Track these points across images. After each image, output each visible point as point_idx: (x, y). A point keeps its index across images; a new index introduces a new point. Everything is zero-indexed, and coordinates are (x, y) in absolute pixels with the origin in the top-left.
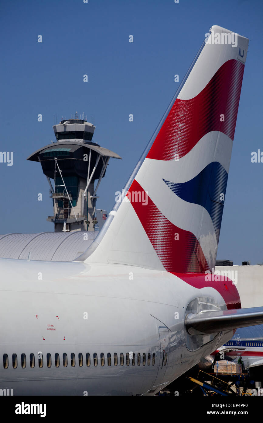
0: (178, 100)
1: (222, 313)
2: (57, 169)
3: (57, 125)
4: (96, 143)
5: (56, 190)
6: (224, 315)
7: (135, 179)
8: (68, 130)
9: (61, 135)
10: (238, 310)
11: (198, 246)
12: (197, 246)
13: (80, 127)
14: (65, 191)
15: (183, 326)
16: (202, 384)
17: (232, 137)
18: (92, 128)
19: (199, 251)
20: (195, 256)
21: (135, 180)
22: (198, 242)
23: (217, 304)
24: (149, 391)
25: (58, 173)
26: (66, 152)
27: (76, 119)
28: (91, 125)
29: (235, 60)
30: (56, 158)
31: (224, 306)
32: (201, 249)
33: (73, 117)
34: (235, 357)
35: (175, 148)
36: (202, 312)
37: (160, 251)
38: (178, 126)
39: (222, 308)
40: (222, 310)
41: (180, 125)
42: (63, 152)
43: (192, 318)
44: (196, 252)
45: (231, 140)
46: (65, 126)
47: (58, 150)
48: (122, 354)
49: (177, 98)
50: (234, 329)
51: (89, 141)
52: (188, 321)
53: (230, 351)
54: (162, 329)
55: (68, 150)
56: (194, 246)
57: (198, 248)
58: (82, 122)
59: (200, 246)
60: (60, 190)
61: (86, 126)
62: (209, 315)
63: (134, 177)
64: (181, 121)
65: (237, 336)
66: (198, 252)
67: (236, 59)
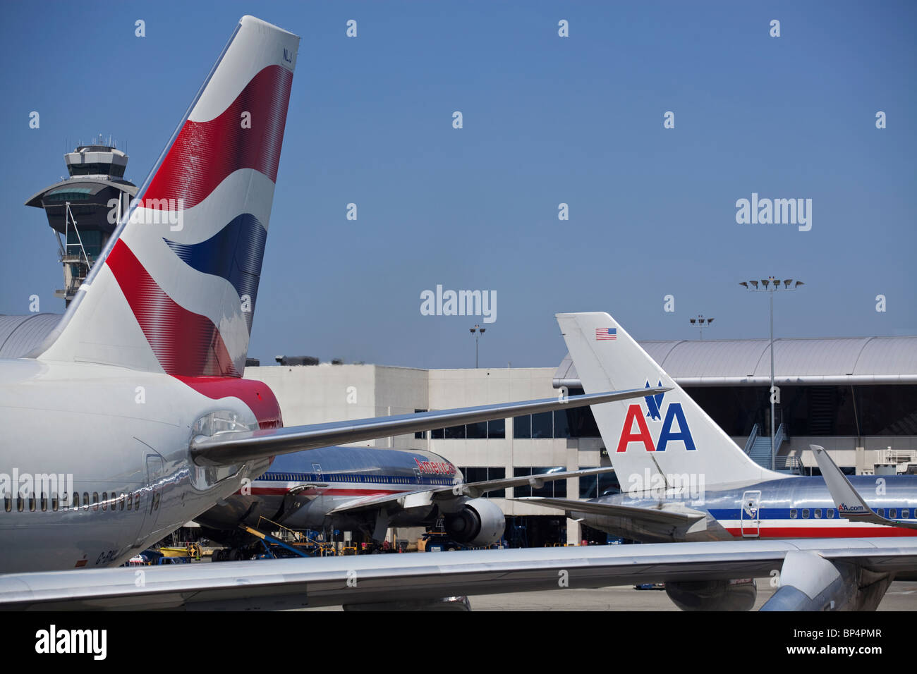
0: (190, 122)
1: (251, 433)
2: (70, 219)
3: (70, 154)
4: (130, 181)
5: (68, 251)
6: (255, 436)
7: (120, 237)
8: (87, 161)
9: (76, 169)
10: (279, 430)
11: (218, 336)
12: (216, 338)
13: (106, 158)
14: (82, 253)
15: (187, 453)
16: (263, 536)
17: (274, 178)
18: (124, 159)
19: (218, 344)
20: (212, 351)
21: (120, 240)
22: (218, 332)
23: (244, 421)
24: (130, 546)
25: (71, 225)
26: (84, 195)
27: (100, 145)
28: (122, 154)
29: (277, 66)
30: (68, 203)
31: (256, 424)
32: (223, 341)
33: (95, 143)
34: (314, 496)
35: (184, 192)
36: (218, 433)
37: (156, 345)
38: (189, 161)
39: (252, 428)
40: (252, 430)
41: (192, 159)
42: (79, 194)
43: (201, 442)
44: (213, 347)
45: (271, 182)
46: (83, 156)
47: (72, 191)
48: (86, 494)
49: (189, 119)
50: (270, 458)
51: (119, 179)
52: (194, 446)
53: (306, 488)
54: (151, 458)
55: (87, 191)
56: (212, 337)
57: (217, 340)
58: (109, 149)
59: (220, 338)
60: (73, 251)
61: (115, 155)
62: (231, 437)
63: (119, 235)
64: (193, 153)
65: (318, 467)
66: (216, 345)
67: (280, 65)
